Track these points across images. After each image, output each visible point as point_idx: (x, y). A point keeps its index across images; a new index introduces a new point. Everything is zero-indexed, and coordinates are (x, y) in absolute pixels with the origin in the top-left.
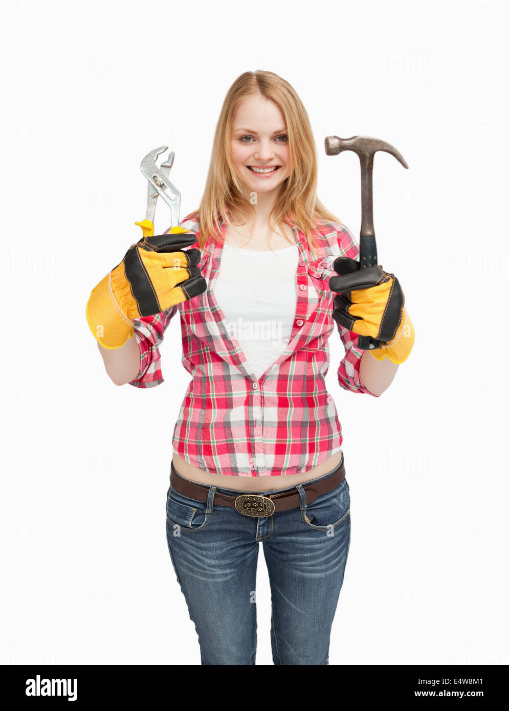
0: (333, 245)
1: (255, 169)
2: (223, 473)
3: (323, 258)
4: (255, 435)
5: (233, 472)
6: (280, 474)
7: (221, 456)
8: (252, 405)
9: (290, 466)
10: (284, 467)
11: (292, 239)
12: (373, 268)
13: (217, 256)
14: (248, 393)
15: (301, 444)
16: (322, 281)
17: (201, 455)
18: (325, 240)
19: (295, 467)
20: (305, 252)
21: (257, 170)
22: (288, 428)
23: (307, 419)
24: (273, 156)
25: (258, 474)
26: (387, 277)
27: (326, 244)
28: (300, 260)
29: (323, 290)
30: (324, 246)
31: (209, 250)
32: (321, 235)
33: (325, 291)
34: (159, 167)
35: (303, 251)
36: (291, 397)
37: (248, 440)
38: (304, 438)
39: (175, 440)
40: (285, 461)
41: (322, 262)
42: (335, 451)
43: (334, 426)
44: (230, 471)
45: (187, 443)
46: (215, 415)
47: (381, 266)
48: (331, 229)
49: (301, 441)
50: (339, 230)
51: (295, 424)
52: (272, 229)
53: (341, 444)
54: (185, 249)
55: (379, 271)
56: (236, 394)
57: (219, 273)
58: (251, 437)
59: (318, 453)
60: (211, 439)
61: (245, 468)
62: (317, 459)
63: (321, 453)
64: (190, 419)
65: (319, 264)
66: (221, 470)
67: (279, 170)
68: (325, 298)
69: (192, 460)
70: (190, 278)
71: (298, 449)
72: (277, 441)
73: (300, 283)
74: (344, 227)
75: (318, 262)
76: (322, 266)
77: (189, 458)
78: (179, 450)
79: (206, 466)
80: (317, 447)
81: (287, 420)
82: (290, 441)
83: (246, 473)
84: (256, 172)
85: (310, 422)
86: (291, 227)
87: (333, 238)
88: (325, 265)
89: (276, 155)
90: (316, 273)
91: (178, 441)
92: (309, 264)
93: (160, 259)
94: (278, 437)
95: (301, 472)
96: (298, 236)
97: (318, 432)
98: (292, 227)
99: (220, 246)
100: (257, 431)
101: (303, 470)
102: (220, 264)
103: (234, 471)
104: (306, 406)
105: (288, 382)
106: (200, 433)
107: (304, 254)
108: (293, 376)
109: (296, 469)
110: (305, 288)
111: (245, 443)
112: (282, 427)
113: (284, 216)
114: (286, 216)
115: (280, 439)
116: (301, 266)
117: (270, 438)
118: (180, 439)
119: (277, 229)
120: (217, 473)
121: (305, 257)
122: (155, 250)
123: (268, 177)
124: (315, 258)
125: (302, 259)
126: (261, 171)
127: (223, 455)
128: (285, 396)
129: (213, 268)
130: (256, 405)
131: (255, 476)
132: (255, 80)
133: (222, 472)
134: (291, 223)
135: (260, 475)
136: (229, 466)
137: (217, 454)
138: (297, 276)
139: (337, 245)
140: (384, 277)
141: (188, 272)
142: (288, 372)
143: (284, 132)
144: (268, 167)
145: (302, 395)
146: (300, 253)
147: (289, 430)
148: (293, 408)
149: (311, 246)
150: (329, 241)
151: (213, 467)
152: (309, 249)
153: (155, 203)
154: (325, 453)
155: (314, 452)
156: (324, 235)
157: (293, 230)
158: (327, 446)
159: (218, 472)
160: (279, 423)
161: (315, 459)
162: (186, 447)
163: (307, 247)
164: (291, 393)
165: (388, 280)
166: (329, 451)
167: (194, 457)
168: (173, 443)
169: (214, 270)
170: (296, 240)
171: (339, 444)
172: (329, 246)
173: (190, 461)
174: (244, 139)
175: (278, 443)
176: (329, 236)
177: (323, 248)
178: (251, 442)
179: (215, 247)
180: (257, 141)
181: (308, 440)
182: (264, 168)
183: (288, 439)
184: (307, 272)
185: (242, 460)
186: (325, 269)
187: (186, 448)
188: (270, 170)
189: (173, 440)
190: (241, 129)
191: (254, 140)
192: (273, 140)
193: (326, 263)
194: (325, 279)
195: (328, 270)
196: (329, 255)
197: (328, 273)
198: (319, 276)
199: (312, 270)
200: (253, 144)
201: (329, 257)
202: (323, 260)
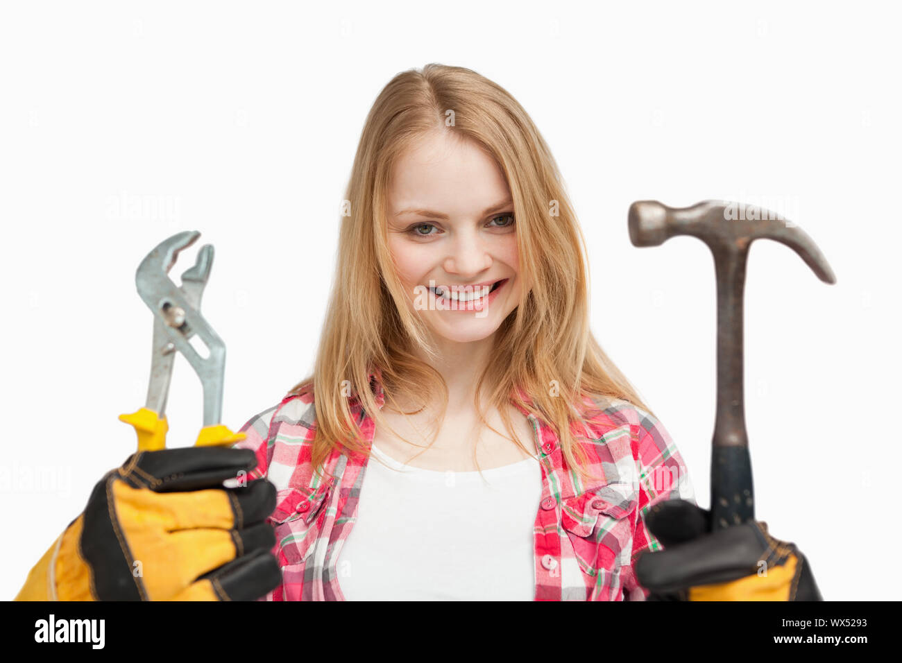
0: (620, 457)
3: (598, 489)
11: (527, 443)
12: (745, 530)
13: (351, 482)
16: (595, 543)
18: (602, 444)
20: (557, 474)
24: (488, 262)
26: (782, 552)
27: (603, 454)
28: (543, 494)
29: (597, 567)
30: (600, 461)
31: (334, 471)
32: (595, 436)
33: (603, 571)
34: (178, 283)
35: (550, 471)
41: (594, 499)
47: (764, 525)
48: (616, 419)
50: (635, 422)
52: (481, 420)
54: (230, 483)
55: (760, 538)
57: (352, 525)
65: (589, 503)
68: (601, 589)
70: (238, 554)
73: (542, 551)
74: (645, 414)
75: (586, 497)
76: (595, 508)
86: (526, 413)
87: (621, 440)
88: (603, 505)
89: (492, 259)
90: (580, 523)
92: (564, 503)
93: (159, 509)
96: (540, 436)
98: (526, 416)
99: (360, 460)
102: (357, 503)
107: (553, 479)
110: (554, 564)
113: (510, 387)
114: (515, 386)
116: (545, 507)
119: (495, 419)
121: (555, 488)
122: (150, 488)
124: (579, 488)
125: (548, 491)
129: (340, 512)
132: (427, 93)
134: (525, 405)
138: (534, 533)
139: (631, 457)
140: (774, 552)
141: (233, 539)
143: (506, 209)
146: (544, 477)
149: (571, 459)
150: (612, 448)
152: (565, 466)
153: (169, 369)
156: (600, 434)
157: (530, 422)
163: (560, 463)
165: (782, 562)
169: (343, 518)
170: (535, 445)
172: (612, 461)
174: (417, 230)
176: (611, 436)
177: (597, 466)
179: (349, 463)
180: (447, 232)
184: (558, 524)
186: (601, 516)
190: (408, 211)
191: (441, 231)
192: (483, 225)
193: (604, 502)
194: (602, 541)
195: (608, 519)
196: (612, 483)
197: (608, 525)
198: (587, 532)
199: (571, 517)
200: (438, 239)
201: (611, 487)
202: (598, 493)
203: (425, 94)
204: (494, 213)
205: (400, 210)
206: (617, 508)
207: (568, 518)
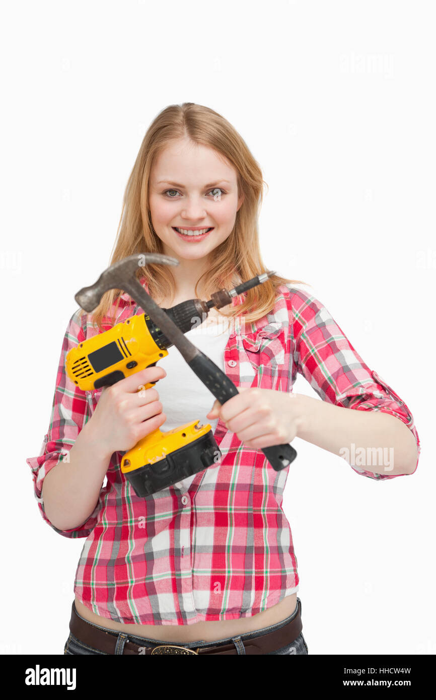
1: (182, 231)
2: (143, 623)
3: (264, 327)
4: (181, 568)
5: (155, 620)
6: (218, 619)
7: (138, 600)
8: (179, 528)
9: (231, 607)
10: (222, 608)
14: (174, 514)
15: (245, 577)
16: (260, 354)
17: (113, 601)
19: (238, 608)
21: (185, 232)
22: (226, 555)
23: (252, 543)
24: (205, 215)
25: (186, 621)
29: (260, 364)
33: (262, 366)
36: (233, 512)
37: (173, 574)
38: (248, 568)
39: (77, 585)
40: (223, 599)
41: (261, 332)
42: (289, 592)
43: (287, 557)
44: (152, 620)
45: (94, 587)
46: (133, 546)
49: (244, 572)
50: (287, 292)
51: (236, 549)
53: (297, 583)
56: (159, 517)
58: (177, 570)
59: (268, 591)
60: (129, 577)
61: (168, 613)
62: (266, 599)
63: (272, 591)
64: (98, 556)
66: (139, 618)
67: (212, 233)
68: (262, 375)
69: (100, 608)
71: (241, 584)
72: (213, 572)
73: (228, 359)
75: (257, 332)
76: (260, 336)
77: (97, 608)
78: (83, 597)
79: (119, 615)
80: (267, 583)
81: (227, 545)
82: (229, 572)
83: (171, 621)
84: (184, 234)
85: (255, 548)
88: (264, 334)
89: (208, 214)
90: (254, 346)
91: (82, 586)
92: (246, 336)
94: (214, 566)
95: (245, 617)
97: (267, 563)
100: (185, 562)
101: (249, 614)
103: (155, 618)
104: (251, 526)
105: (229, 492)
106: (112, 570)
108: (235, 485)
109: (238, 612)
110: (235, 364)
111: (169, 579)
112: (219, 553)
115: (217, 569)
117: (205, 568)
118: (84, 583)
120: (134, 623)
123: (198, 241)
126: (190, 233)
127: (140, 599)
128: (225, 511)
130: (185, 527)
131: (183, 624)
132: (181, 118)
133: (140, 621)
135: (189, 623)
136: (149, 612)
137: (132, 597)
138: (224, 351)
139: (286, 308)
142: (230, 480)
144: (199, 229)
145: (247, 510)
147: (229, 558)
148: (234, 528)
151: (128, 615)
154: (277, 593)
155: (262, 589)
158: (280, 583)
159: (135, 621)
160: (215, 547)
161: (264, 599)
162: (94, 592)
164: (233, 507)
166: (281, 591)
167: (103, 605)
168: (75, 591)
171: (295, 584)
173: (99, 610)
174: (168, 193)
175: (214, 575)
178: (177, 578)
180: (184, 196)
181: (253, 573)
182: (193, 230)
183: (226, 569)
185: (165, 603)
186: (263, 340)
187: (94, 594)
188: (201, 232)
189: (75, 587)
190: (164, 182)
191: (181, 195)
192: (205, 194)
193: (265, 333)
194: (263, 351)
195: (267, 340)
196: (271, 323)
197: (267, 343)
198: (257, 349)
199: (249, 343)
200: (179, 199)
201: (270, 325)
202: (263, 329)
203: (180, 118)
204: (210, 188)
205: (159, 181)
206: (272, 334)
207: (247, 343)
